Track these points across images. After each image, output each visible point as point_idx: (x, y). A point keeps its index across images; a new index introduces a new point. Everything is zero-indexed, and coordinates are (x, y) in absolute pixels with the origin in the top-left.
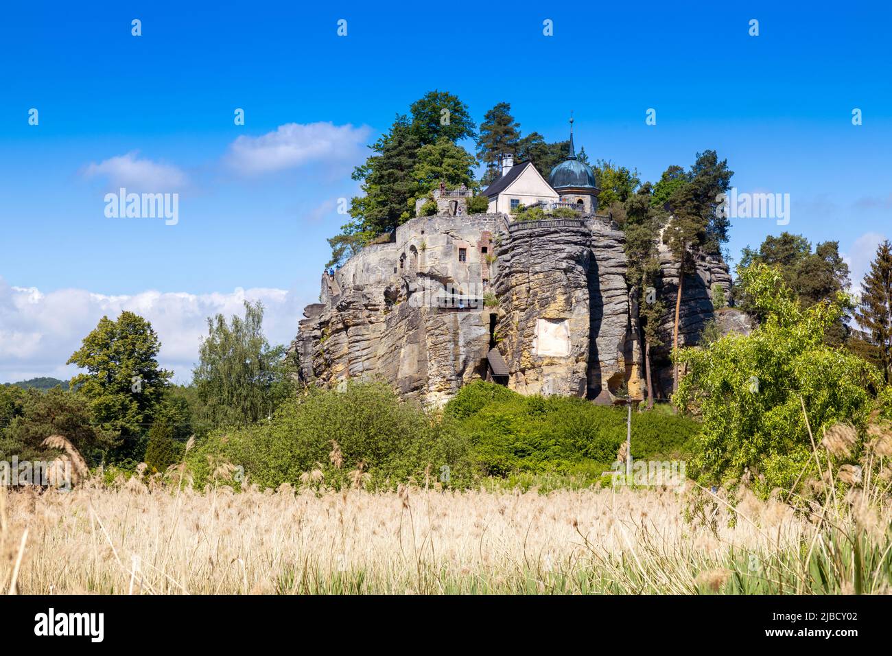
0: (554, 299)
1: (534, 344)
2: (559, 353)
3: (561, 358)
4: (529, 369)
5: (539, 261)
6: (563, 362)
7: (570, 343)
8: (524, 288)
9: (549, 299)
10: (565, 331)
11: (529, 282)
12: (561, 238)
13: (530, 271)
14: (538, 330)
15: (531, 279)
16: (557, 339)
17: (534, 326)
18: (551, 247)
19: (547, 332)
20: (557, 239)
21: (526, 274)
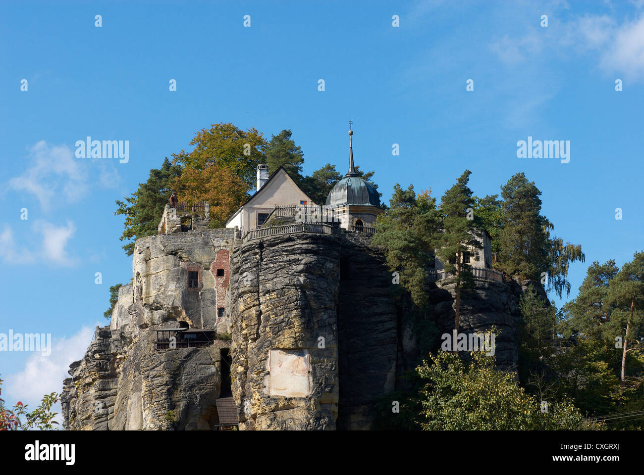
1: (266, 382)
2: (299, 393)
3: (300, 399)
5: (271, 276)
6: (302, 404)
7: (311, 380)
8: (254, 312)
9: (283, 324)
10: (304, 364)
11: (260, 304)
12: (296, 246)
13: (260, 291)
14: (270, 365)
15: (262, 300)
16: (296, 375)
17: (265, 359)
18: (285, 259)
19: (282, 366)
20: (292, 248)
21: (256, 294)
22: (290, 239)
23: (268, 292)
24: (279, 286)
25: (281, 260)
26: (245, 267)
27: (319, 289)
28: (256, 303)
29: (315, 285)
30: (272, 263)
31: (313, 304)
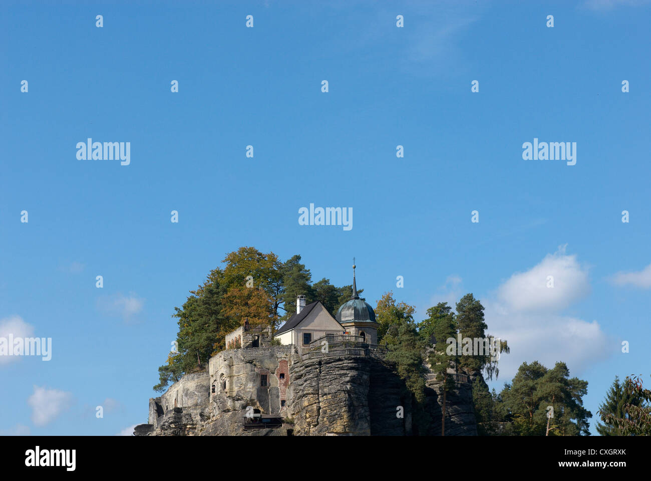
0: (340, 416)
5: (328, 384)
8: (315, 407)
9: (337, 416)
11: (319, 402)
12: (344, 365)
13: (320, 393)
15: (321, 399)
18: (337, 373)
20: (341, 366)
21: (317, 395)
22: (340, 360)
23: (326, 394)
24: (333, 391)
25: (334, 374)
27: (360, 393)
28: (317, 401)
29: (357, 390)
30: (328, 375)
31: (355, 403)
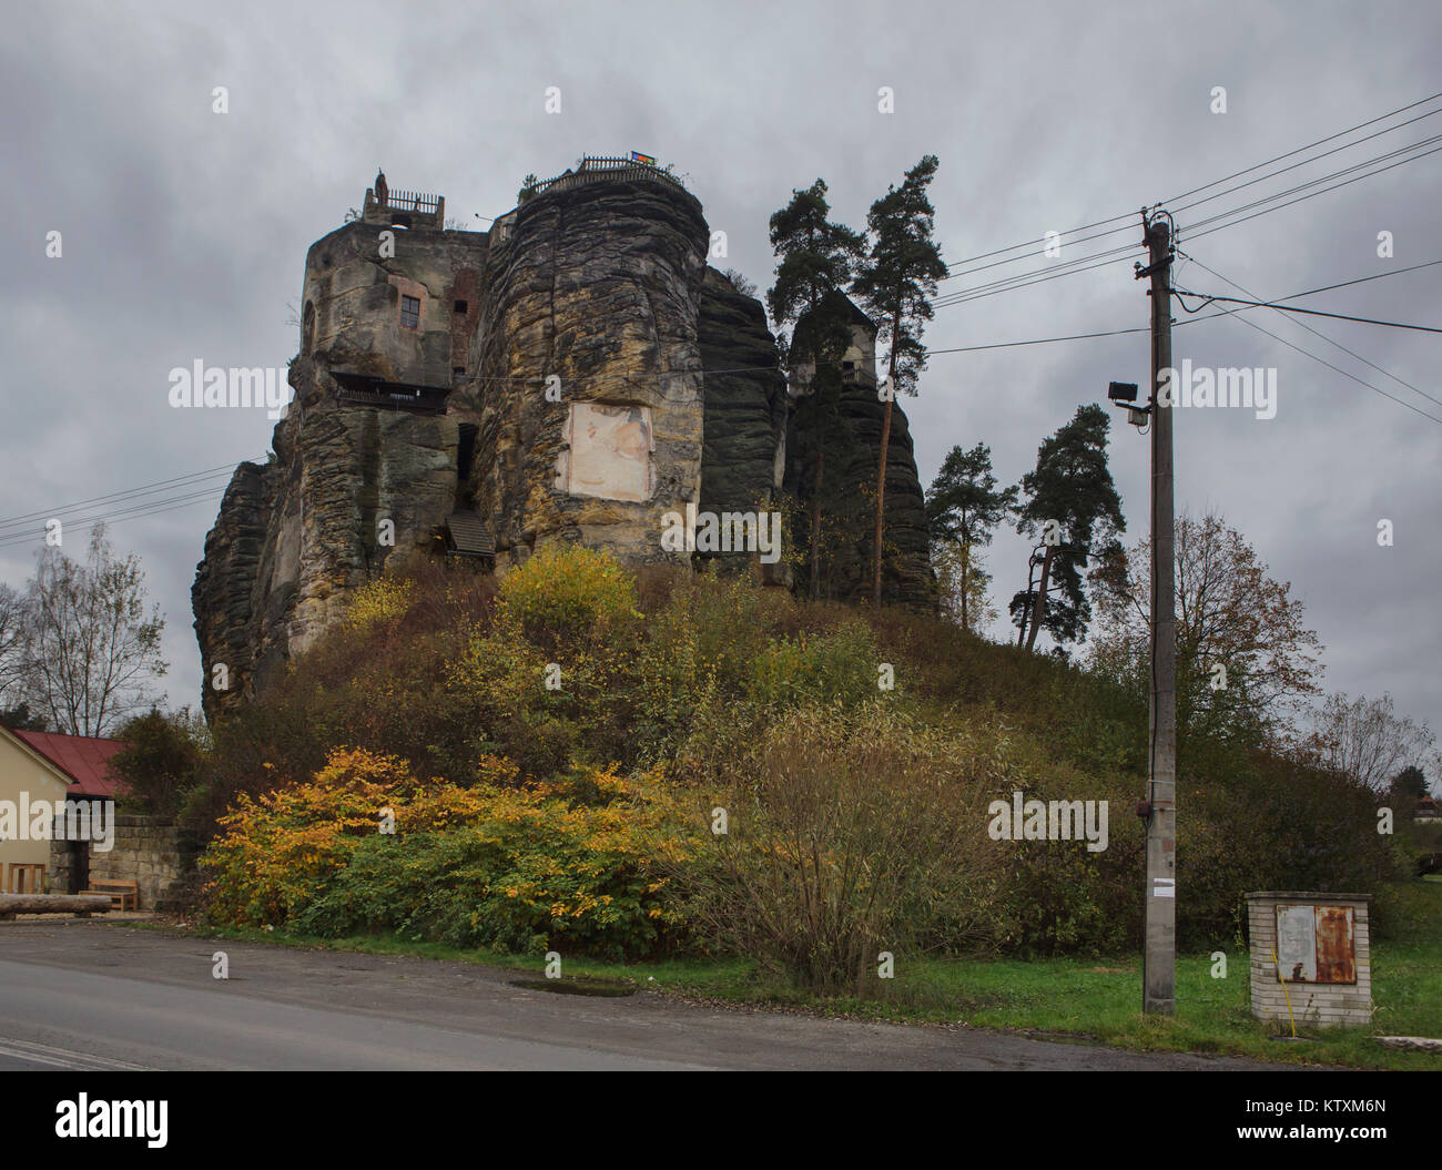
0: (616, 348)
1: (561, 465)
2: (626, 494)
3: (630, 503)
4: (546, 533)
5: (581, 257)
6: (633, 515)
7: (654, 469)
8: (540, 329)
9: (604, 349)
10: (640, 436)
11: (552, 316)
13: (557, 286)
14: (571, 431)
15: (559, 304)
16: (622, 457)
17: (562, 420)
18: (613, 222)
19: (596, 435)
21: (547, 294)
23: (574, 288)
24: (598, 275)
25: (605, 225)
26: (524, 243)
28: (547, 311)
30: (584, 231)
